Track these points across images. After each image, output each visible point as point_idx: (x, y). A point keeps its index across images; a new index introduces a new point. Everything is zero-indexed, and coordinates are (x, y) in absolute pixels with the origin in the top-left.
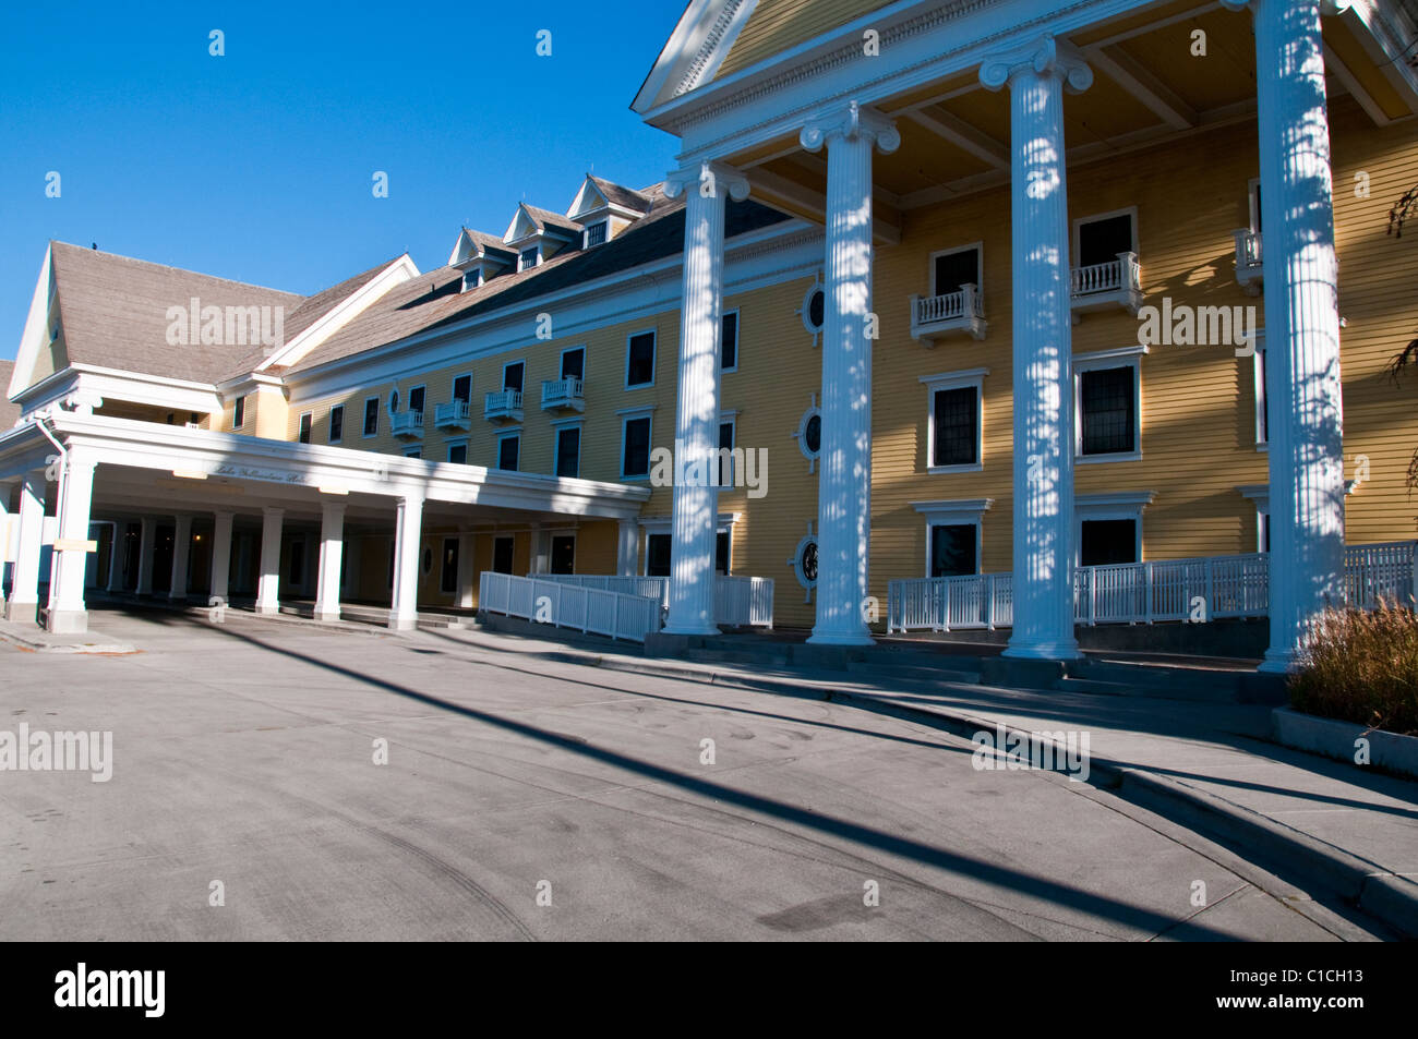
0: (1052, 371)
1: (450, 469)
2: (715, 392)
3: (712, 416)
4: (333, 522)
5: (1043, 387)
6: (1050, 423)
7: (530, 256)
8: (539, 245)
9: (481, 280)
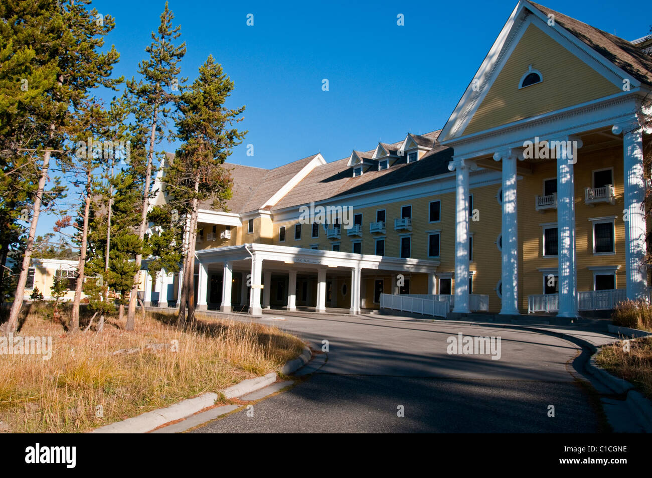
0: (567, 234)
1: (367, 257)
2: (467, 234)
3: (466, 241)
4: (322, 275)
5: (564, 239)
6: (567, 249)
7: (384, 164)
8: (387, 159)
9: (362, 173)
